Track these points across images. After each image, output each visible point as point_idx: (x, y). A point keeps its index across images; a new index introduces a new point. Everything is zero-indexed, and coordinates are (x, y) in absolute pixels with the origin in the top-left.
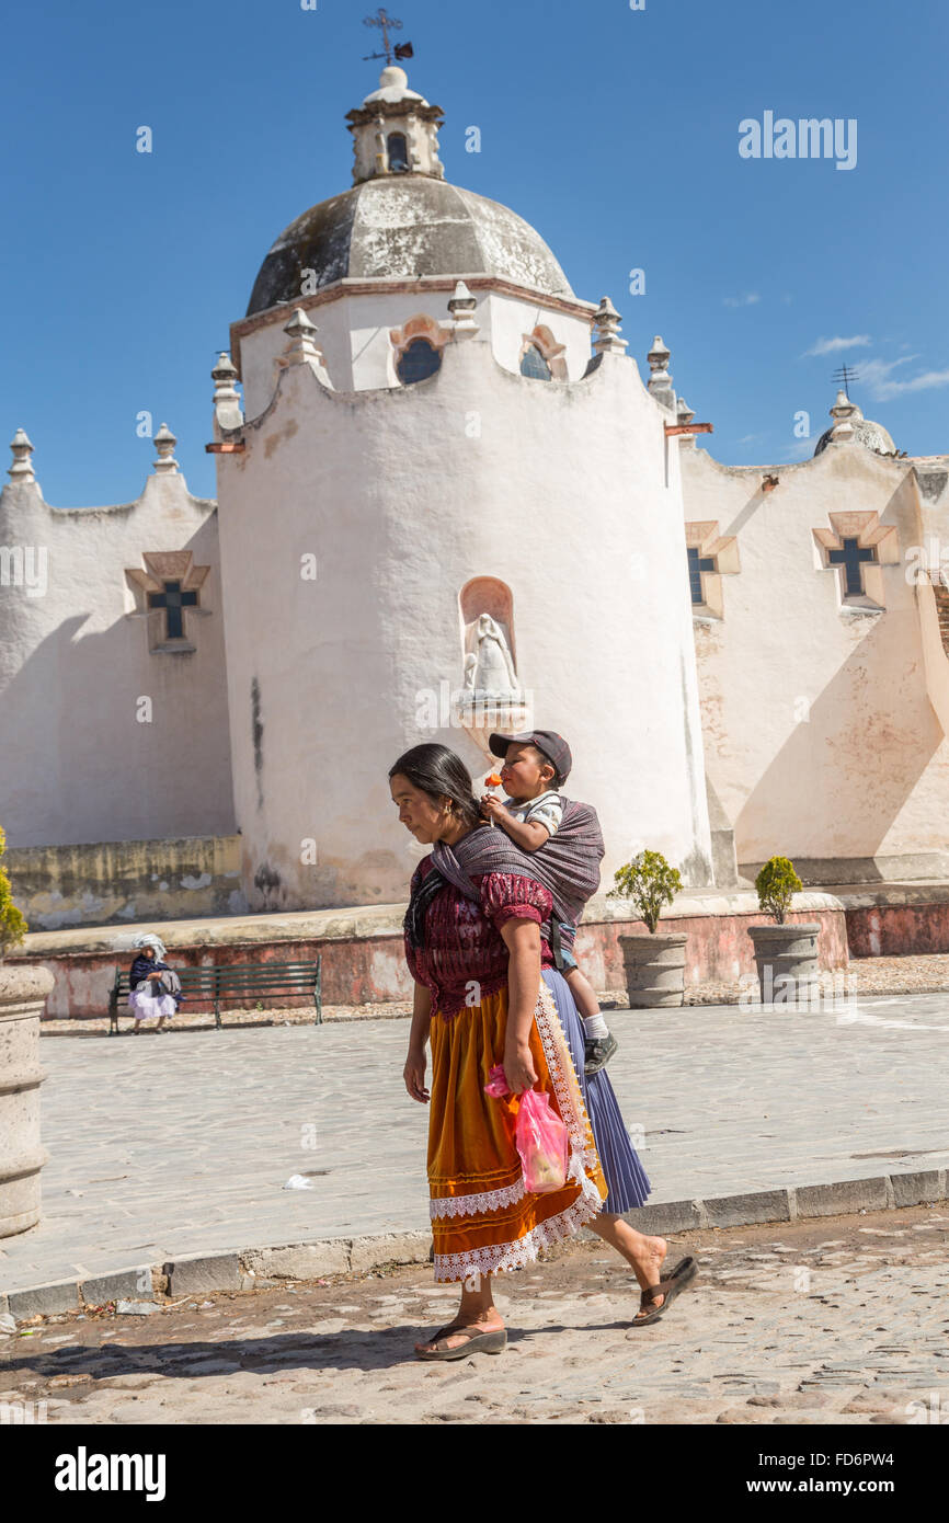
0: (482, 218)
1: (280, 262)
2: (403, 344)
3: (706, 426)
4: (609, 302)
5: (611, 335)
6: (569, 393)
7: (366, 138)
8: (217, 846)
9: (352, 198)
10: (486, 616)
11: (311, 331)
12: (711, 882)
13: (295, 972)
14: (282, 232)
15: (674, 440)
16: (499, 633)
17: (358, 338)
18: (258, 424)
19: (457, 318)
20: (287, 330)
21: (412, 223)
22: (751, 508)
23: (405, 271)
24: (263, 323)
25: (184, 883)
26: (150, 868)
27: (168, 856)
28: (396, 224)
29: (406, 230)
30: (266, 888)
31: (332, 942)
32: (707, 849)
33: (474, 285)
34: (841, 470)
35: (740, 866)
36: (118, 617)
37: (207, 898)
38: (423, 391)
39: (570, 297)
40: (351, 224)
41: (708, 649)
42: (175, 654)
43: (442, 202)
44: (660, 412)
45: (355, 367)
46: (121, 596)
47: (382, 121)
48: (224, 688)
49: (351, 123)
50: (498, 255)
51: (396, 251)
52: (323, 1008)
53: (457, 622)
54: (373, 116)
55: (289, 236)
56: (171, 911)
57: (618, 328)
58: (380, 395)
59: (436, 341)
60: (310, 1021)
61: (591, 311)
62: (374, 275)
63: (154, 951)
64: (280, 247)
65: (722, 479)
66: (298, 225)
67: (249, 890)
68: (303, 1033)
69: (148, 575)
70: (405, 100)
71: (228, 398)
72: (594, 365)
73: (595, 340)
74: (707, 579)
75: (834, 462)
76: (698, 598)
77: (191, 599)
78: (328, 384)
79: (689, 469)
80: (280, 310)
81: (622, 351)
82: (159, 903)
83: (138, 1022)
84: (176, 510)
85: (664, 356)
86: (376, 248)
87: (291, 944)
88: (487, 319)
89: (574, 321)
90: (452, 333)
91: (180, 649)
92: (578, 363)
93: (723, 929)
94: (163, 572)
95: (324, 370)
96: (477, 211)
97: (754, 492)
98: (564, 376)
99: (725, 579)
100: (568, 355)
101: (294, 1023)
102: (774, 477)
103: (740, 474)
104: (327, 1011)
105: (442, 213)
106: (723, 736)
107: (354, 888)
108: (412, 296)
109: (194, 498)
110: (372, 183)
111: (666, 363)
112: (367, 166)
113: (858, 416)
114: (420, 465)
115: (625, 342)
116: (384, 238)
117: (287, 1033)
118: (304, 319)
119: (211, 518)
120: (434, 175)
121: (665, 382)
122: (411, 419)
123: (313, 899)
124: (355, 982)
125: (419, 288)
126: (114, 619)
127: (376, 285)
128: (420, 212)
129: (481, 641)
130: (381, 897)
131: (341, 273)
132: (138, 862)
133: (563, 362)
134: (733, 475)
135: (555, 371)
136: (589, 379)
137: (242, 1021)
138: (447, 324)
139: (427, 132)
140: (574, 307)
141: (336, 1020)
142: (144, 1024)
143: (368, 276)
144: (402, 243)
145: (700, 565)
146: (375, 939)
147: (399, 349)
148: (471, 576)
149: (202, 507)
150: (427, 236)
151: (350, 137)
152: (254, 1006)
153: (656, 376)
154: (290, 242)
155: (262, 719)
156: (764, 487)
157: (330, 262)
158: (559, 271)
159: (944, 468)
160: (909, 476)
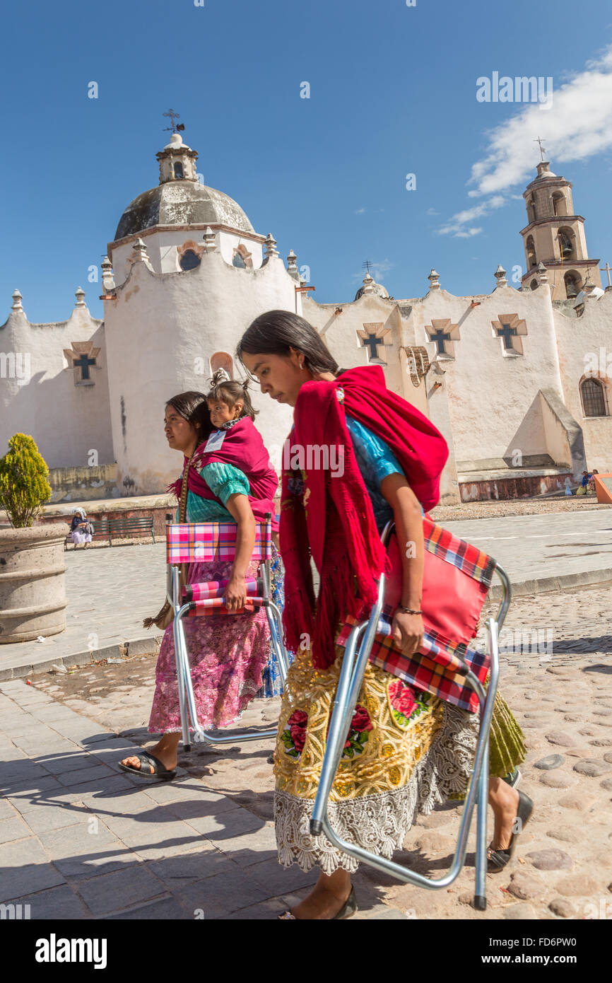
0: (216, 199)
1: (129, 217)
2: (183, 252)
3: (313, 288)
4: (271, 236)
5: (272, 249)
6: (255, 274)
7: (165, 163)
8: (106, 468)
9: (160, 190)
10: (221, 369)
11: (145, 248)
13: (143, 522)
14: (129, 203)
15: (299, 292)
16: (227, 377)
17: (163, 250)
18: (122, 287)
19: (207, 242)
20: (134, 247)
21: (186, 201)
22: (331, 321)
23: (183, 221)
24: (122, 243)
25: (92, 485)
26: (77, 479)
27: (85, 473)
28: (179, 201)
29: (183, 204)
30: (128, 486)
31: (158, 509)
33: (213, 228)
34: (369, 305)
36: (61, 370)
37: (103, 491)
38: (193, 273)
39: (253, 232)
40: (160, 201)
42: (86, 386)
43: (199, 192)
44: (293, 282)
45: (162, 262)
46: (62, 360)
47: (172, 157)
48: (108, 400)
49: (158, 158)
50: (223, 214)
51: (179, 213)
52: (155, 537)
53: (209, 372)
54: (168, 155)
55: (132, 206)
56: (87, 497)
57: (276, 247)
58: (175, 275)
59: (198, 252)
60: (150, 543)
61: (262, 239)
62: (170, 223)
63: (81, 515)
64: (128, 211)
65: (318, 310)
66: (136, 201)
67: (121, 487)
68: (149, 547)
69: (74, 352)
70: (181, 148)
71: (109, 276)
72: (265, 262)
73: (265, 251)
75: (365, 302)
77: (93, 362)
78: (153, 271)
79: (305, 306)
80: (129, 238)
81: (277, 256)
82: (81, 494)
83: (76, 545)
84: (86, 324)
85: (294, 258)
86: (170, 211)
87: (140, 510)
88: (219, 243)
89: (255, 243)
90: (205, 248)
91: (89, 384)
92: (257, 259)
94: (80, 351)
95: (151, 264)
96: (213, 196)
97: (332, 315)
98: (251, 266)
100: (253, 257)
101: (143, 544)
102: (340, 308)
103: (326, 307)
104: (157, 538)
105: (198, 197)
108: (187, 232)
109: (93, 319)
110: (168, 183)
111: (295, 261)
112: (166, 176)
113: (374, 283)
114: (192, 305)
115: (278, 253)
116: (174, 207)
117: (141, 548)
118: (141, 242)
119: (101, 327)
120: (195, 180)
121: (294, 269)
122: (189, 285)
123: (149, 491)
125: (189, 229)
126: (59, 371)
127: (171, 227)
128: (189, 197)
131: (156, 222)
132: (72, 476)
133: (251, 260)
134: (323, 308)
135: (248, 264)
136: (263, 268)
137: (120, 543)
138: (203, 244)
139: (191, 162)
140: (255, 236)
141: (161, 542)
142: (78, 546)
143: (167, 223)
144: (181, 209)
147: (181, 255)
148: (215, 352)
149: (97, 322)
150: (192, 206)
151: (158, 163)
152: (125, 537)
153: (291, 267)
154: (133, 209)
155: (125, 414)
156: (336, 313)
157: (151, 217)
158: (249, 221)
159: (410, 304)
160: (396, 308)
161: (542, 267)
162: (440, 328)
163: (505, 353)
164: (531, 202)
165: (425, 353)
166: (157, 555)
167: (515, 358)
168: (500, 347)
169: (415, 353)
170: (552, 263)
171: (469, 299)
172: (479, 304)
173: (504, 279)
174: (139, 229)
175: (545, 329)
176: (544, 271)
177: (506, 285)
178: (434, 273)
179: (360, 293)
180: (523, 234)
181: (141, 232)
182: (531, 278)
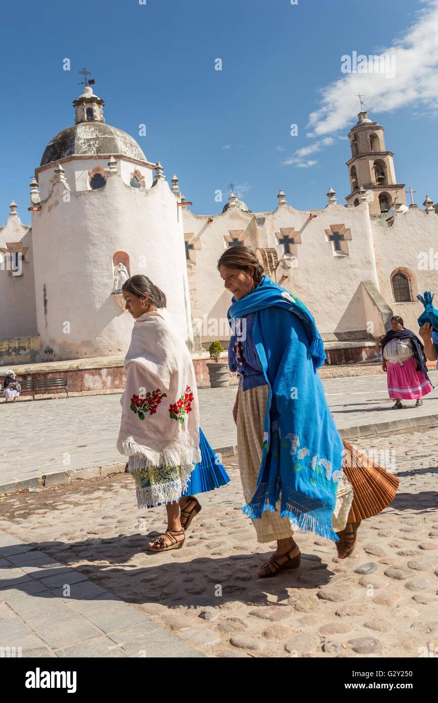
0: (117, 135)
1: (51, 148)
2: (92, 176)
3: (191, 203)
4: (159, 164)
5: (160, 174)
6: (147, 192)
7: (80, 109)
8: (32, 340)
9: (75, 129)
10: (121, 264)
11: (63, 172)
12: (193, 349)
13: (59, 381)
14: (52, 138)
15: (180, 207)
16: (125, 269)
17: (77, 174)
18: (45, 201)
19: (111, 168)
20: (55, 171)
21: (95, 137)
22: (204, 229)
23: (93, 152)
24: (46, 168)
25: (20, 352)
26: (9, 348)
27: (15, 343)
28: (90, 137)
29: (93, 139)
30: (48, 353)
31: (71, 371)
32: (192, 339)
33: (116, 157)
34: (232, 217)
35: (202, 343)
37: (29, 357)
38: (100, 191)
39: (146, 161)
40: (75, 137)
41: (191, 274)
42: (17, 276)
43: (105, 129)
44: (176, 198)
45: (76, 182)
47: (85, 104)
48: (34, 287)
49: (74, 104)
50: (123, 147)
51: (90, 146)
52: (69, 393)
53: (111, 266)
54: (82, 102)
55: (54, 140)
56: (16, 361)
57: (162, 172)
58: (86, 193)
59: (103, 174)
60: (65, 397)
61: (153, 166)
62: (83, 153)
64: (52, 143)
65: (195, 220)
66: (57, 137)
67: (42, 354)
68: (64, 401)
69: (8, 250)
70: (92, 98)
71: (35, 193)
72: (155, 183)
73: (155, 175)
74: (190, 251)
75: (230, 214)
76: (188, 258)
78: (69, 189)
79: (185, 216)
80: (52, 164)
81: (164, 179)
82: (12, 359)
83: (7, 399)
84: (17, 229)
85: (176, 181)
86: (83, 145)
87: (57, 372)
88: (119, 168)
89: (147, 169)
90: (109, 173)
92: (149, 181)
93: (198, 364)
94: (13, 249)
95: (67, 184)
96: (116, 133)
97: (205, 224)
98: (144, 186)
99: (196, 251)
100: (145, 180)
101: (59, 398)
102: (211, 219)
103: (200, 218)
104: (70, 394)
105: (105, 134)
106: (196, 301)
107: (78, 353)
108: (95, 160)
109: (23, 225)
110: (82, 124)
111: (177, 183)
112: (80, 118)
113: (236, 199)
114: (99, 215)
115: (165, 176)
116: (86, 141)
117: (57, 402)
118: (61, 168)
119: (29, 232)
120: (102, 121)
121: (177, 188)
122: (96, 200)
123: (64, 357)
124: (79, 384)
125: (97, 157)
127: (83, 157)
129: (119, 272)
130: (87, 356)
131: (72, 152)
132: (5, 345)
133: (144, 182)
134: (198, 218)
135: (141, 185)
136: (153, 188)
137: (41, 398)
138: (108, 169)
139: (99, 108)
140: (147, 164)
141: (73, 397)
143: (81, 154)
144: (91, 143)
145: (189, 247)
146: (85, 370)
147: (91, 178)
148: (116, 251)
149: (26, 228)
150: (100, 141)
151: (74, 109)
152: (45, 393)
153: (174, 187)
154: (55, 142)
155: (47, 298)
156: (208, 222)
157: (68, 149)
158: (142, 153)
159: (264, 216)
160: (253, 219)
161: (362, 189)
162: (286, 234)
163: (335, 254)
164: (353, 141)
165: (275, 253)
166: (69, 407)
167: (343, 257)
168: (332, 249)
169: (267, 253)
170: (369, 186)
171: (308, 213)
172: (316, 216)
173: (334, 198)
174: (59, 157)
175: (365, 235)
176: (363, 192)
177: (336, 203)
178: (282, 193)
179: (226, 207)
180: (348, 165)
181: (60, 159)
182: (354, 198)
